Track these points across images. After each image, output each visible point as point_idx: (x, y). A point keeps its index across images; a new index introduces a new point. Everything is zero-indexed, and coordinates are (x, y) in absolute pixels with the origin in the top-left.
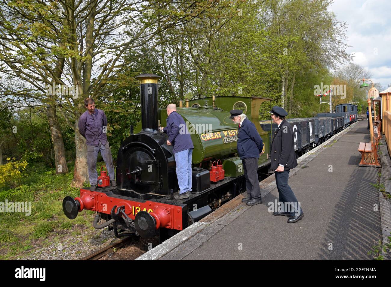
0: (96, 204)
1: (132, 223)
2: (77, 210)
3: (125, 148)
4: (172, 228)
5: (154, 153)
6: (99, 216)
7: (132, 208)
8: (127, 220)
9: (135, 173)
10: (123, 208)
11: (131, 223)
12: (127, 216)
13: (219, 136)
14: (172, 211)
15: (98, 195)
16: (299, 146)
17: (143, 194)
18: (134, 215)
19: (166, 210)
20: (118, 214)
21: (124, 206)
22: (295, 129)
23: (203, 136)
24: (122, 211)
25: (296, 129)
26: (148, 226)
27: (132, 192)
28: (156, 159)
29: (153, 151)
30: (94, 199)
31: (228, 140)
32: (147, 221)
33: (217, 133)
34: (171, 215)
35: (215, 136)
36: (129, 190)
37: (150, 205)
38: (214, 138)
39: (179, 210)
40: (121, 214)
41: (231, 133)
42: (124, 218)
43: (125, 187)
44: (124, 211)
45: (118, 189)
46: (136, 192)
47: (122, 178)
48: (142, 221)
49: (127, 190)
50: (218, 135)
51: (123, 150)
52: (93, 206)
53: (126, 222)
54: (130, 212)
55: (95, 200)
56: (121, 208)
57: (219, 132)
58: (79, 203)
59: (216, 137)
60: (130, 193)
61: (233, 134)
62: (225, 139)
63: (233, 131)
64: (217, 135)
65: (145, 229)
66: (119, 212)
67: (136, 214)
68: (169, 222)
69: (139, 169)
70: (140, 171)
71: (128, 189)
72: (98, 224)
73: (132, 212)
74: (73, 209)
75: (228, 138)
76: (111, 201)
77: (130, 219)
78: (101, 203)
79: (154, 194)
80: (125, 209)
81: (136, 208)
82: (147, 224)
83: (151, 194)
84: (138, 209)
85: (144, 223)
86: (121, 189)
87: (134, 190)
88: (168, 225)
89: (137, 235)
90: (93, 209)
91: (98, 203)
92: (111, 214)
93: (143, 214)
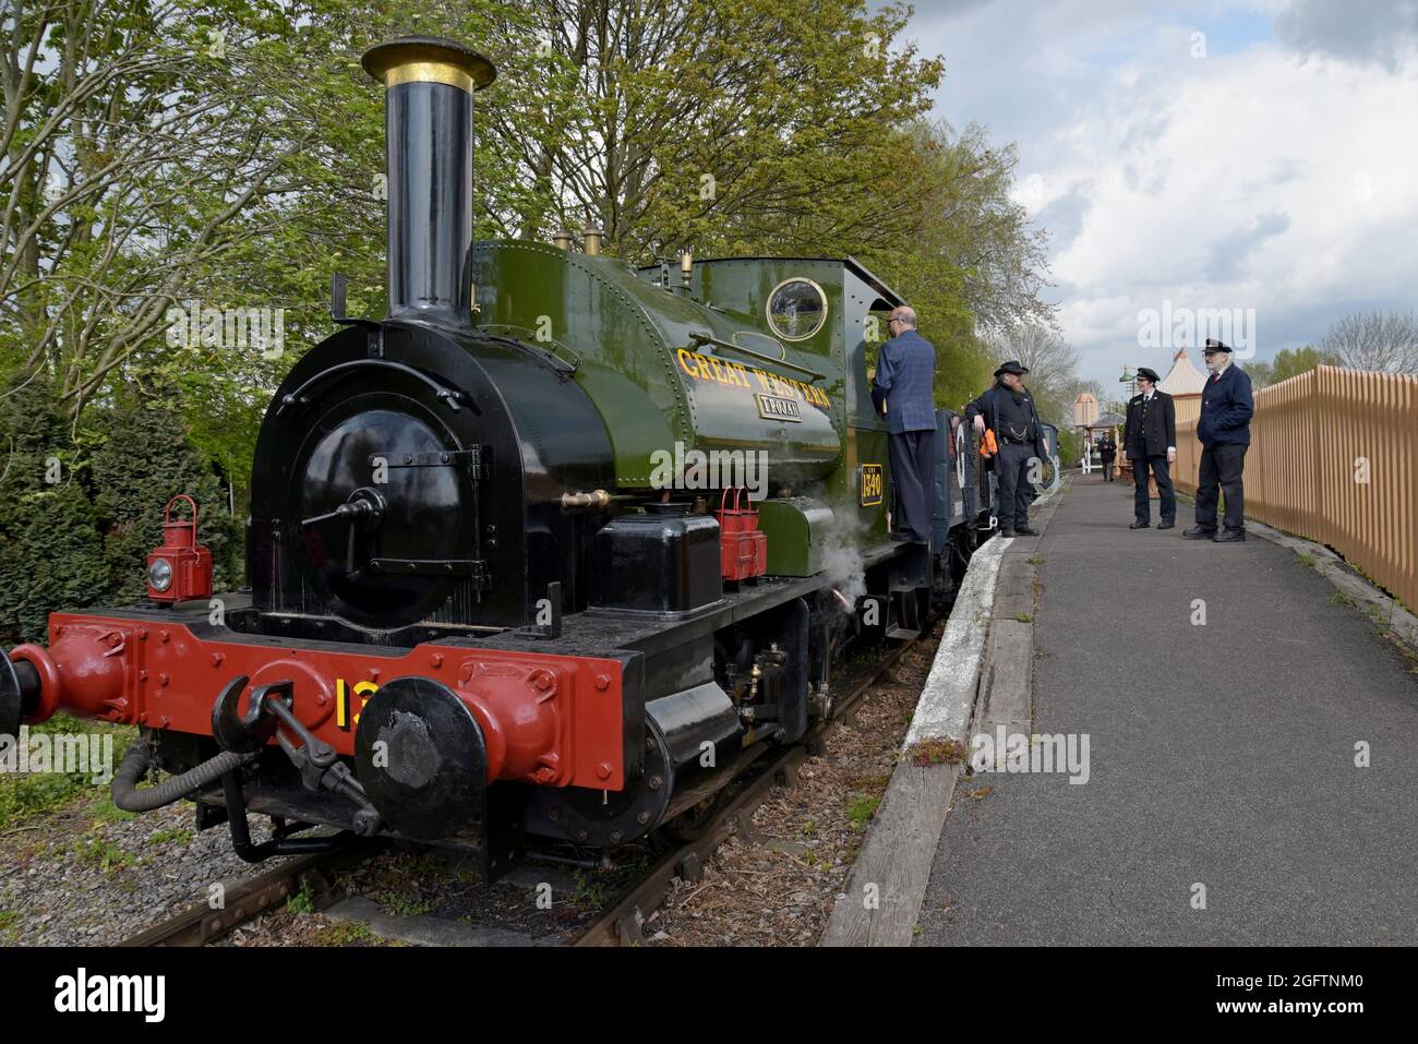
0: (131, 685)
1: (335, 768)
2: (17, 705)
3: (297, 398)
4: (563, 784)
5: (454, 406)
6: (151, 747)
7: (335, 691)
8: (307, 751)
9: (349, 516)
10: (285, 691)
11: (327, 767)
12: (305, 734)
14: (567, 685)
15: (145, 639)
17: (389, 632)
18: (346, 728)
19: (533, 678)
20: (255, 724)
21: (286, 680)
23: (684, 357)
24: (280, 707)
26: (438, 759)
27: (328, 623)
28: (463, 446)
29: (450, 400)
30: (122, 659)
31: (773, 406)
32: (431, 734)
34: (561, 706)
35: (729, 375)
36: (317, 617)
37: (439, 666)
38: (726, 380)
39: (605, 678)
40: (269, 721)
41: (780, 384)
42: (288, 746)
43: (289, 607)
44: (291, 709)
45: (255, 615)
46: (354, 622)
47: (277, 555)
49: (303, 616)
50: (738, 374)
51: (290, 408)
52: (117, 695)
53: (298, 765)
54: (321, 713)
55: (130, 662)
56: (270, 691)
58: (33, 677)
59: (731, 382)
60: (320, 628)
61: (788, 392)
62: (765, 399)
63: (786, 379)
64: (734, 376)
65: (418, 783)
66: (263, 713)
67: (356, 718)
68: (548, 747)
69: (374, 501)
70: (376, 509)
71: (307, 612)
72: (141, 785)
73: (333, 712)
76: (220, 662)
77: (324, 748)
78: (163, 676)
79: (449, 626)
80: (292, 697)
81: (359, 688)
82: (435, 752)
83: (435, 624)
84: (366, 693)
85: (413, 748)
86: (271, 614)
87: (341, 615)
88: (543, 765)
89: (366, 830)
90: (115, 714)
91: (145, 679)
92: (216, 720)
93: (409, 696)
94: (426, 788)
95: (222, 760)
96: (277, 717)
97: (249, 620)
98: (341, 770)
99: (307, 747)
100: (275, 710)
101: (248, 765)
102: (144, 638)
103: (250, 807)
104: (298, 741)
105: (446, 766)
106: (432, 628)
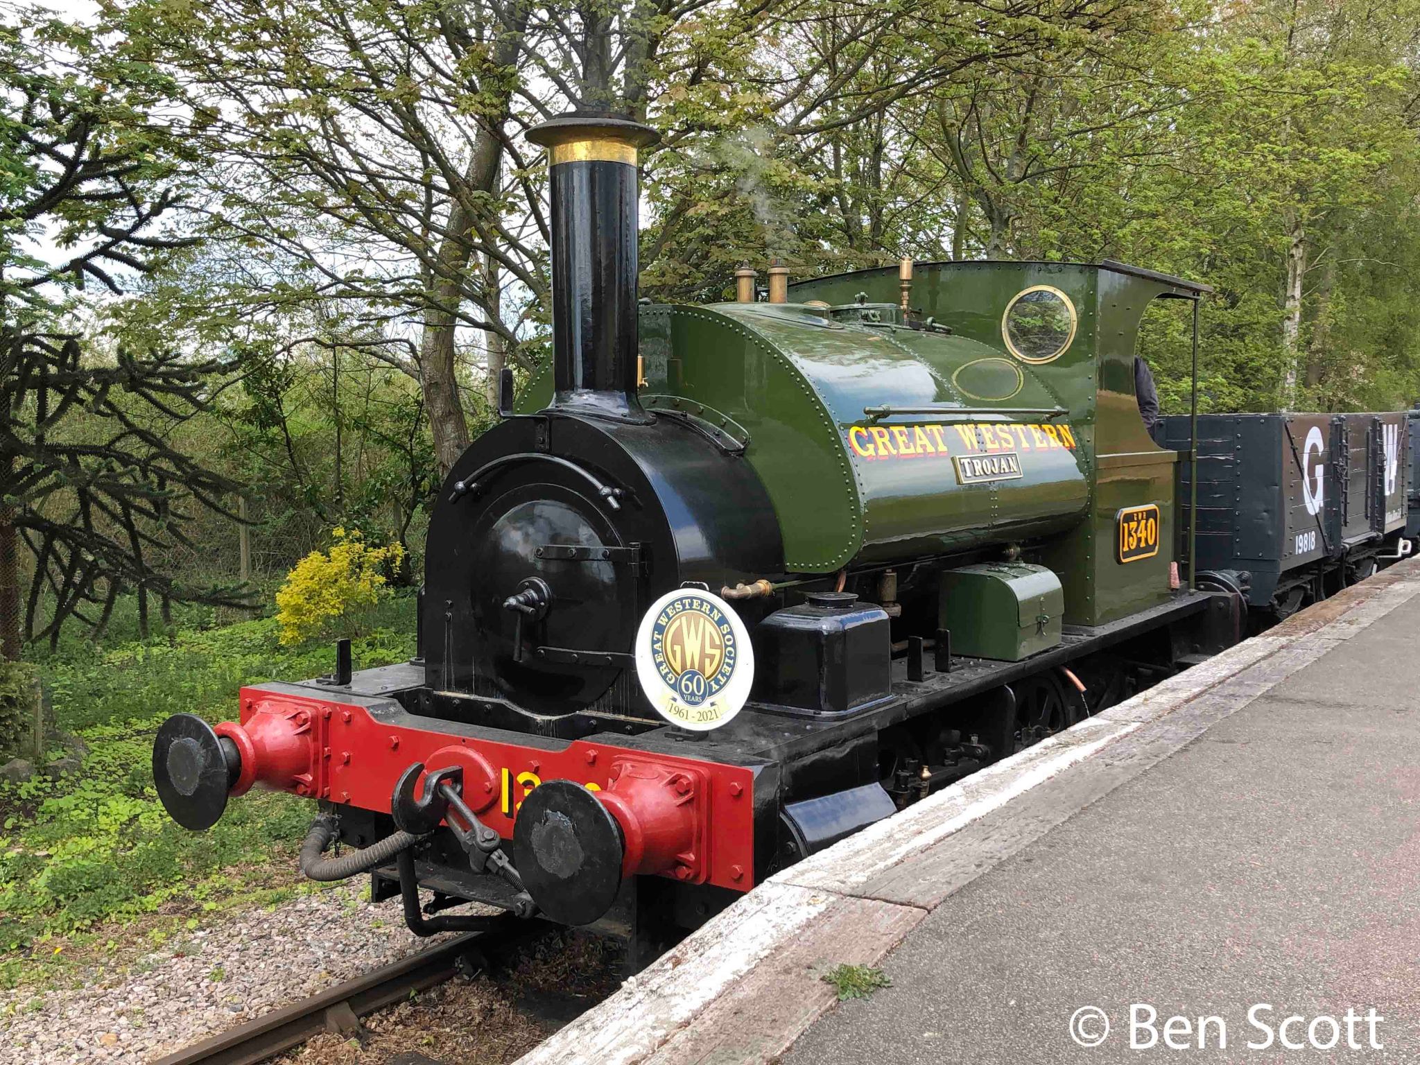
0: (316, 762)
1: (495, 854)
2: (224, 780)
3: (467, 486)
4: (701, 881)
5: (615, 505)
6: (332, 821)
7: (499, 779)
8: (474, 835)
9: (517, 608)
10: (456, 777)
11: (489, 853)
12: (472, 818)
13: (935, 444)
14: (704, 790)
16: (1331, 538)
17: (553, 718)
18: (510, 815)
19: (672, 782)
20: (427, 808)
21: (457, 767)
22: (1314, 447)
23: (858, 435)
24: (451, 793)
25: (1321, 448)
26: (582, 856)
27: (497, 705)
28: (625, 540)
29: (611, 499)
30: (309, 738)
31: (978, 468)
32: (576, 833)
33: (928, 428)
34: (698, 810)
35: (919, 443)
36: (486, 699)
37: (592, 763)
38: (912, 450)
39: (738, 786)
40: (441, 805)
41: (995, 434)
42: (457, 828)
43: (461, 685)
44: (460, 794)
45: (428, 693)
46: (521, 705)
47: (449, 640)
48: (556, 829)
49: (473, 697)
50: (931, 438)
51: (461, 494)
52: (305, 770)
53: (466, 847)
54: (488, 799)
55: (315, 739)
56: (443, 777)
57: (935, 428)
58: (234, 753)
59: (920, 450)
60: (489, 712)
61: (1005, 445)
62: (966, 461)
63: (1005, 427)
64: (925, 441)
65: (564, 875)
66: (435, 797)
67: (519, 806)
68: (686, 846)
69: (538, 589)
70: (542, 599)
71: (477, 693)
72: (325, 857)
73: (496, 801)
74: (204, 777)
75: (981, 458)
76: (397, 744)
77: (489, 833)
78: (345, 754)
79: (609, 716)
80: (461, 782)
81: (523, 777)
82: (579, 848)
83: (594, 714)
84: (528, 784)
85: (562, 843)
86: (442, 693)
87: (509, 699)
88: (680, 863)
89: (524, 912)
90: (302, 788)
91: (329, 756)
92: (396, 805)
93: (558, 798)
94: (571, 880)
95: (398, 838)
96: (448, 801)
97: (422, 698)
98: (500, 858)
99: (474, 832)
100: (446, 795)
101: (420, 843)
102: (328, 718)
103: (422, 882)
104: (466, 825)
105: (588, 861)
106: (594, 718)
